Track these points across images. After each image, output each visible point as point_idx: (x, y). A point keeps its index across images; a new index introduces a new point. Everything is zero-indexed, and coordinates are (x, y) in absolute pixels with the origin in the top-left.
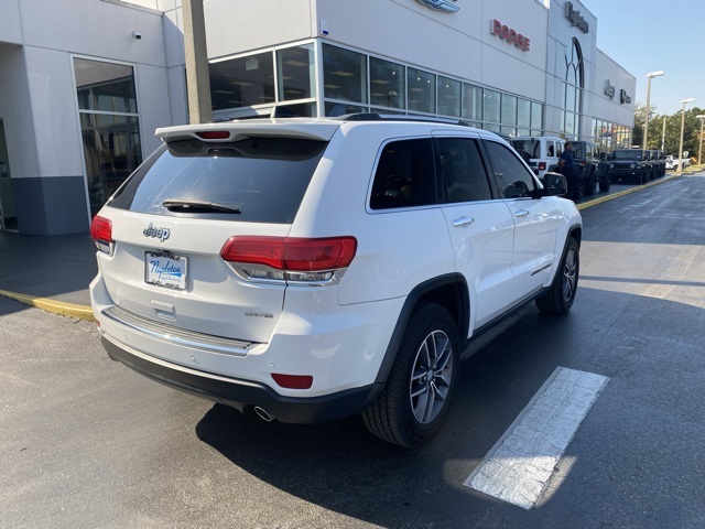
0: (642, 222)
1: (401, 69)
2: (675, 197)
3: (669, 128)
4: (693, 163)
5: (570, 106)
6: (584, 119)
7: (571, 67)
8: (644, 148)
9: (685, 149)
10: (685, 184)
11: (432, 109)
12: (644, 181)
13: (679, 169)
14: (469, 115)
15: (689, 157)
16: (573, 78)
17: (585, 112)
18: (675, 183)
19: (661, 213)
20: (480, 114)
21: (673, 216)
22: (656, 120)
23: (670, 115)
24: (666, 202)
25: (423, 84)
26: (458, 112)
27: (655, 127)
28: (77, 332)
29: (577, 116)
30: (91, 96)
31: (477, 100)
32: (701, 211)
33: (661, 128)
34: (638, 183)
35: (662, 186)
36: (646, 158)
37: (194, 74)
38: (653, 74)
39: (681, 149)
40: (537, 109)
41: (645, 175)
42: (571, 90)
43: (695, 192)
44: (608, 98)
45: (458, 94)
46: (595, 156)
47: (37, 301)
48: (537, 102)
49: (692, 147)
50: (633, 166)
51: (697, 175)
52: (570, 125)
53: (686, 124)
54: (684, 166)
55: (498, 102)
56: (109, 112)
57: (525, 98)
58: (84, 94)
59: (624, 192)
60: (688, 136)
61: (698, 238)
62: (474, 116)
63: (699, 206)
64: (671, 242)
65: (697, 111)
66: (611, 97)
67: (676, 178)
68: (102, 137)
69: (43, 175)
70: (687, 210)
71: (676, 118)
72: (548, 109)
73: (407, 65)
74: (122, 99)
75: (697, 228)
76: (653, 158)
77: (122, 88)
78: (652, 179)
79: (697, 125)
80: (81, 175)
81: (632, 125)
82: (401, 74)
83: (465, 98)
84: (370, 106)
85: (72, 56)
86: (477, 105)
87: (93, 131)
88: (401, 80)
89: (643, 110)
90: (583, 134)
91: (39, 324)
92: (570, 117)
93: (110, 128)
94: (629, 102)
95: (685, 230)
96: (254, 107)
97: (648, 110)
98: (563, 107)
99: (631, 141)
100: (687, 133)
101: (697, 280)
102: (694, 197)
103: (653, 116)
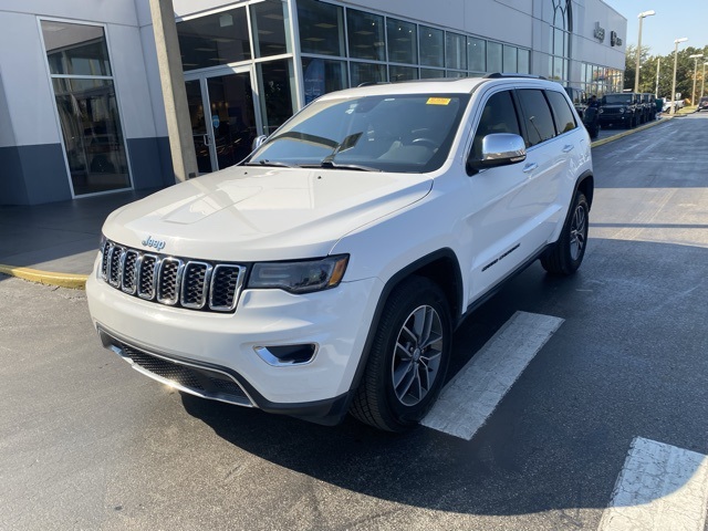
0: (624, 167)
1: (380, 19)
2: (662, 140)
3: (663, 69)
4: (686, 104)
5: (559, 51)
6: (573, 64)
7: (559, 11)
8: (636, 91)
9: (677, 90)
10: (673, 127)
11: (414, 60)
12: (634, 126)
13: (672, 111)
14: (453, 65)
15: (682, 98)
16: (560, 21)
17: (573, 56)
18: (666, 126)
19: (645, 157)
20: (464, 63)
21: (656, 160)
22: (649, 62)
23: (664, 56)
24: (653, 145)
25: (404, 34)
26: (441, 62)
27: (648, 70)
28: (55, 299)
29: (566, 61)
30: (64, 60)
31: (461, 48)
32: (684, 153)
33: (655, 69)
34: (628, 128)
35: (651, 130)
36: (635, 102)
37: (162, 34)
38: (644, 14)
39: (674, 91)
40: (524, 55)
41: (634, 119)
42: (559, 34)
43: (682, 135)
44: (597, 40)
45: (441, 43)
46: (583, 102)
47: (16, 271)
48: (523, 48)
49: (686, 88)
50: (622, 111)
51: (689, 116)
52: (558, 71)
53: (679, 65)
54: (677, 108)
55: (483, 50)
56: (83, 76)
57: (510, 45)
58: (56, 58)
59: (612, 138)
60: (681, 76)
61: (676, 181)
62: (458, 66)
63: (683, 149)
64: (649, 186)
65: (691, 51)
66: (601, 40)
67: (667, 121)
68: (79, 102)
69: (19, 144)
70: (670, 153)
71: (669, 59)
72: (535, 55)
73: (386, 15)
74: (97, 61)
75: (677, 171)
76: (643, 101)
77: (94, 49)
78: (642, 123)
79: (691, 65)
80: (57, 142)
81: (623, 68)
82: (380, 25)
83: (448, 47)
84: (349, 59)
85: (38, 18)
86: (461, 53)
87: (68, 96)
88: (380, 31)
89: (636, 51)
90: (572, 79)
91: (18, 293)
92: (559, 62)
93: (87, 92)
94: (619, 44)
95: (664, 174)
96: (230, 65)
97: (641, 52)
98: (551, 52)
99: (622, 85)
100: (681, 74)
101: (667, 223)
102: (682, 139)
103: (647, 57)
